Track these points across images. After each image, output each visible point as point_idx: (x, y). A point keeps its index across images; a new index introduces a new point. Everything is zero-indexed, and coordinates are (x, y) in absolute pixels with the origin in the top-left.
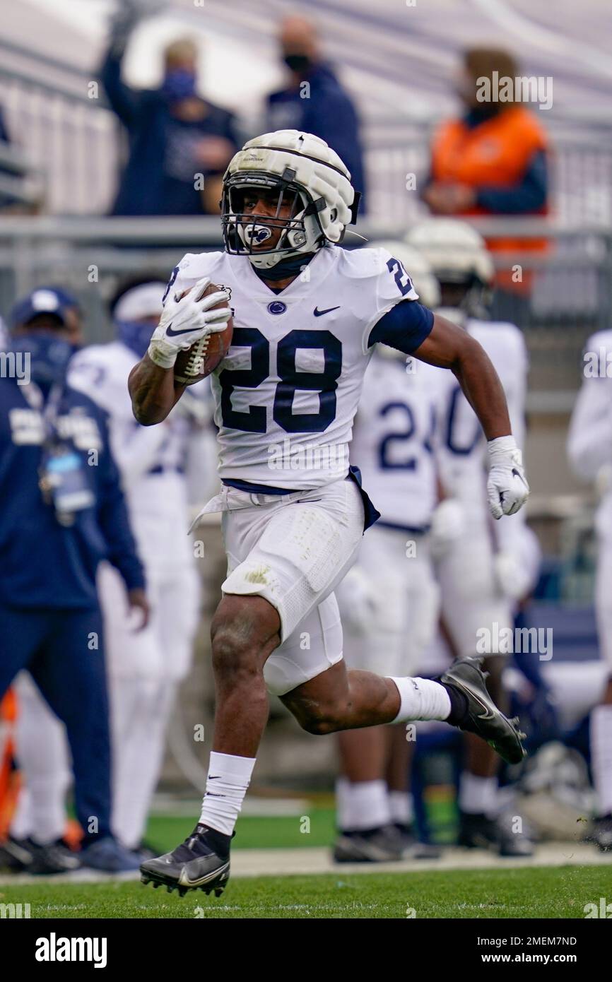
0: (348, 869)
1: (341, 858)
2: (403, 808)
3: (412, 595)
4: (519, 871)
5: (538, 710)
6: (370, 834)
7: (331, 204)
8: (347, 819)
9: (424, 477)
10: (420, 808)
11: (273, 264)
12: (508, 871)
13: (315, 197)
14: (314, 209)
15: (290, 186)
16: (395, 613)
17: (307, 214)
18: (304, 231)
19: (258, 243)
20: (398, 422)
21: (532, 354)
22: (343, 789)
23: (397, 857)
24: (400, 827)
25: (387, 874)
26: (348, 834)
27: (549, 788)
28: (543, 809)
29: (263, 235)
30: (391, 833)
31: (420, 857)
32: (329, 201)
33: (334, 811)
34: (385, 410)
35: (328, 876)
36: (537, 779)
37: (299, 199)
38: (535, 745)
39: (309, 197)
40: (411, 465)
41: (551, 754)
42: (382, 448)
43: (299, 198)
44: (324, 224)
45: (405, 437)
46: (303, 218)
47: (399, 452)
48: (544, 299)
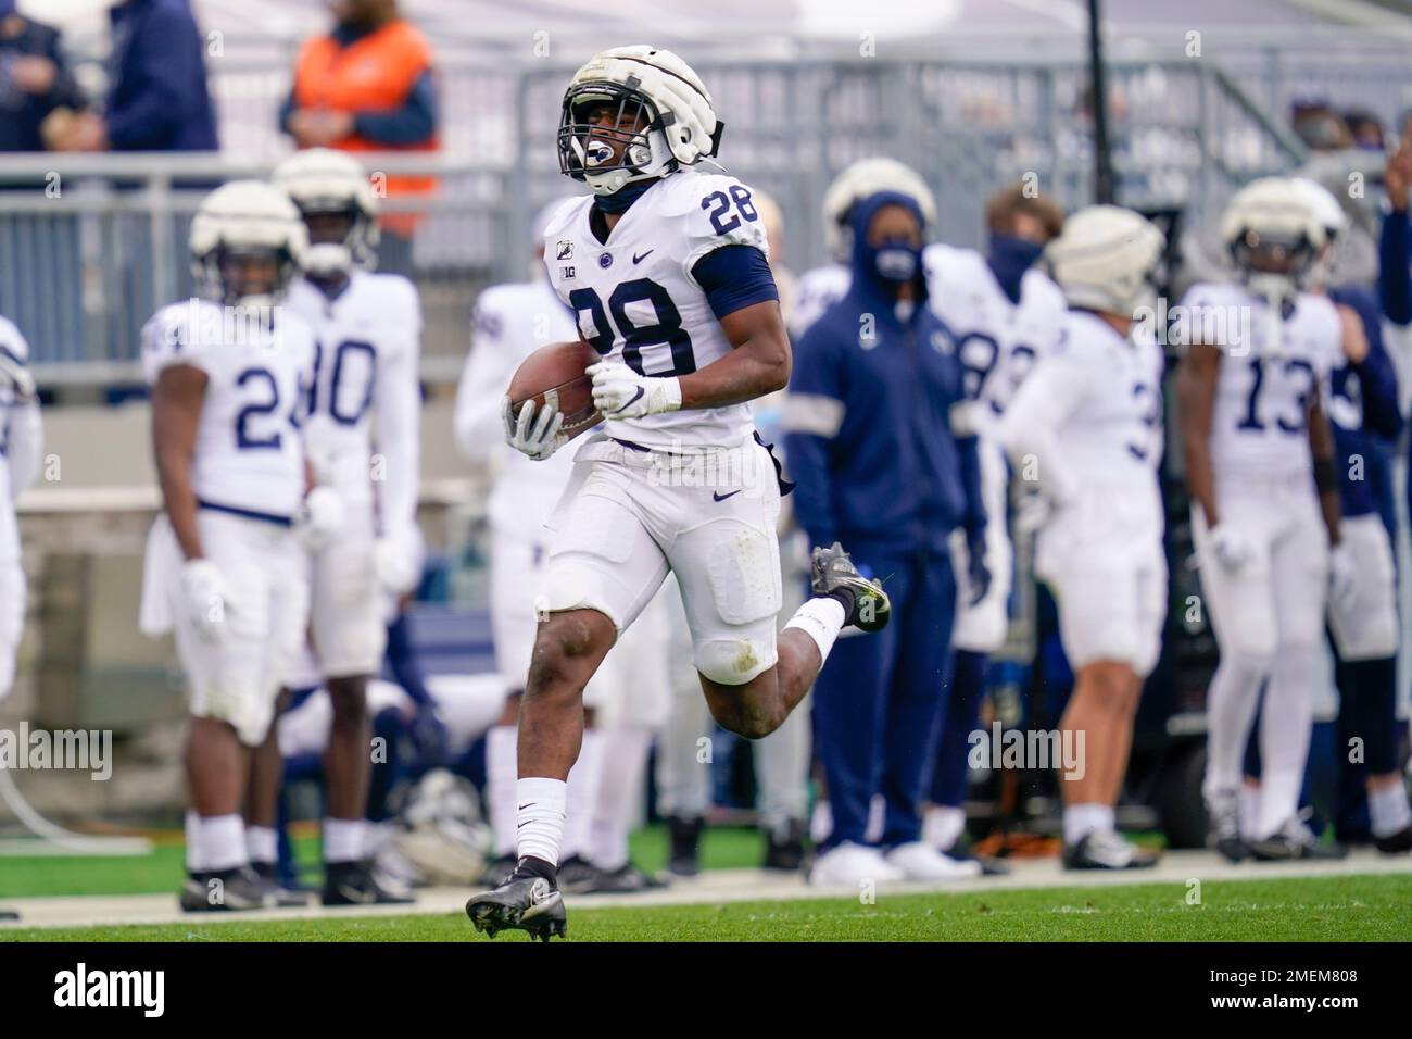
0: (198, 918)
1: (191, 905)
2: (265, 845)
3: (275, 596)
4: (399, 919)
5: (424, 731)
6: (228, 875)
7: (682, 120)
8: (197, 861)
9: (288, 460)
10: (284, 847)
11: (616, 189)
12: (386, 920)
13: (663, 110)
14: (661, 123)
15: (634, 96)
16: (255, 617)
17: (653, 129)
18: (649, 148)
19: (598, 163)
20: (258, 392)
21: (428, 313)
22: (193, 823)
23: (256, 904)
24: (259, 866)
25: (246, 924)
26: (200, 877)
27: (435, 821)
28: (426, 847)
29: (603, 155)
30: (250, 874)
31: (283, 904)
32: (679, 117)
33: (183, 850)
34: (242, 379)
35: (177, 926)
36: (419, 812)
37: (644, 112)
38: (417, 773)
39: (655, 110)
40: (275, 443)
41: (437, 783)
42: (241, 424)
43: (644, 110)
44: (672, 141)
45: (266, 409)
46: (647, 133)
47: (259, 427)
48: (428, 249)
